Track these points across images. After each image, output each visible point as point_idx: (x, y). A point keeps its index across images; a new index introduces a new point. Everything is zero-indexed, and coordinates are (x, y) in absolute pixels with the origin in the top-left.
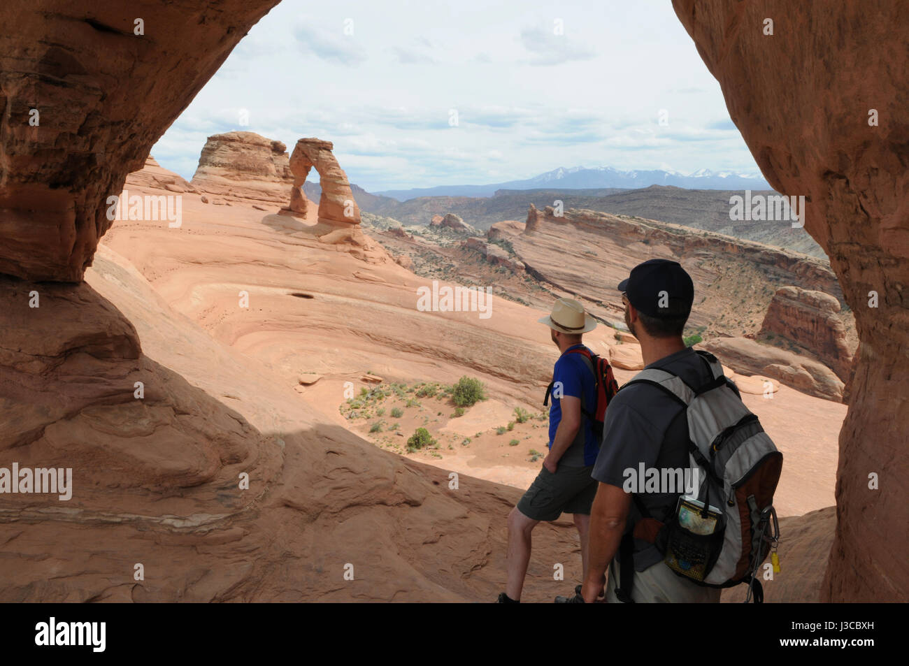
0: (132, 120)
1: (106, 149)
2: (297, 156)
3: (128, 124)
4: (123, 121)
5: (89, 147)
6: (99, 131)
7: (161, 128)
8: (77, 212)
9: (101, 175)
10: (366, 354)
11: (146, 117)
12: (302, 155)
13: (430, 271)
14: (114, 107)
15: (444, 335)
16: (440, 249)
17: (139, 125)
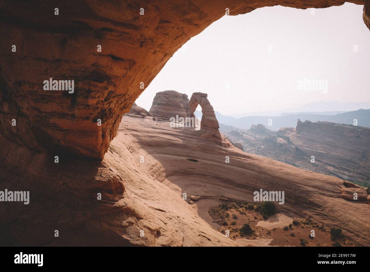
0: (125, 94)
1: (115, 106)
2: (192, 100)
3: (124, 95)
4: (122, 94)
5: (108, 105)
6: (112, 99)
7: (137, 96)
8: (103, 132)
9: (113, 116)
10: (221, 188)
11: (131, 92)
12: (194, 100)
13: (251, 150)
14: (119, 89)
15: (257, 180)
16: (255, 140)
17: (128, 95)
